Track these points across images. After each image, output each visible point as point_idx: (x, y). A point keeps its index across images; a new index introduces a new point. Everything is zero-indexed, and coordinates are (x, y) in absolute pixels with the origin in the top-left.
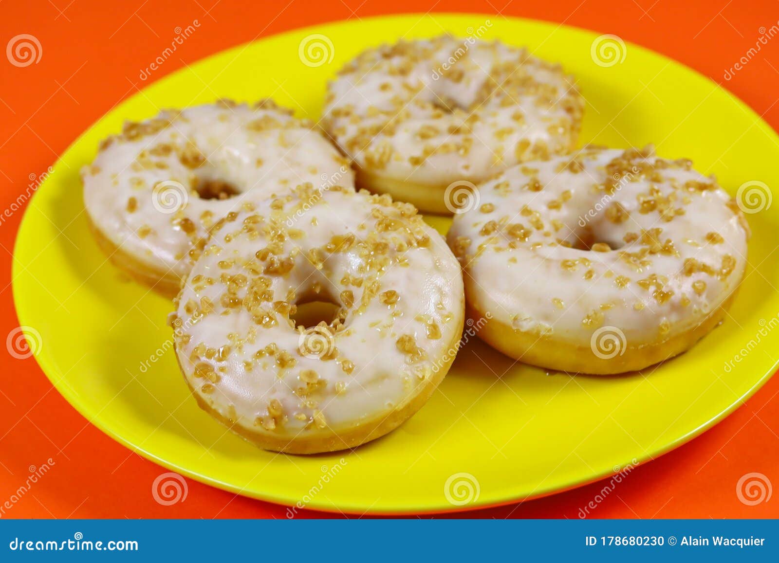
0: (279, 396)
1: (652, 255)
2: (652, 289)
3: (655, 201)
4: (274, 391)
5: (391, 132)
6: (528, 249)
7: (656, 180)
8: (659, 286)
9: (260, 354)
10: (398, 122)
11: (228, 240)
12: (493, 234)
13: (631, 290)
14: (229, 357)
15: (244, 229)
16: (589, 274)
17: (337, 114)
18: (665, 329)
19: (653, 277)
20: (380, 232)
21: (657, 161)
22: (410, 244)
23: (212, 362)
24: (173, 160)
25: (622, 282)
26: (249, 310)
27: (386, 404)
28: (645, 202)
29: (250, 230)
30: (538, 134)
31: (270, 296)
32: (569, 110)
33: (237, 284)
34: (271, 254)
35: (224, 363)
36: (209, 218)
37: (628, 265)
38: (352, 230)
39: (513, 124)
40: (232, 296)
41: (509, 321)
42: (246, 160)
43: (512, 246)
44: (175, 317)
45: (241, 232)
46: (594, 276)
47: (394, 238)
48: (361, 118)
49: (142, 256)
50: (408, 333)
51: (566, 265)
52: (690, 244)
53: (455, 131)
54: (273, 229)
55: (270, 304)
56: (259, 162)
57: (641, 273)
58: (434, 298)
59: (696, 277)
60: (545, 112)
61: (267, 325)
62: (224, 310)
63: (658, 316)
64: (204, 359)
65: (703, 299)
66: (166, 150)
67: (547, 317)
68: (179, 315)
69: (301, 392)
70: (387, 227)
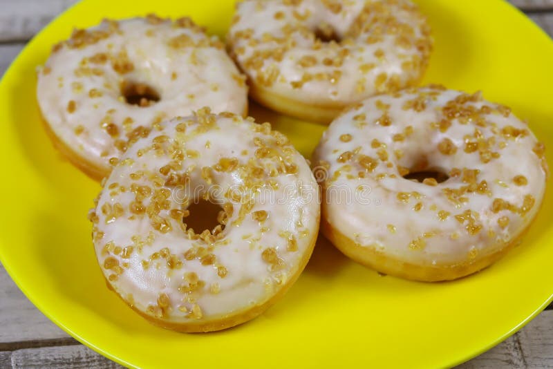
0: (167, 291)
1: (470, 194)
2: (466, 222)
3: (477, 143)
4: (164, 287)
5: (279, 58)
6: (373, 179)
7: (481, 125)
8: (471, 220)
9: (155, 256)
10: (285, 50)
11: (139, 154)
12: (348, 162)
13: (450, 222)
14: (132, 255)
15: (153, 147)
16: (418, 207)
17: (239, 35)
18: (473, 254)
19: (468, 212)
20: (258, 159)
21: (483, 107)
22: (280, 170)
23: (118, 257)
24: (108, 67)
25: (443, 215)
26: (150, 217)
27: (249, 302)
28: (469, 144)
29: (157, 148)
30: (394, 69)
31: (168, 205)
32: (421, 49)
33: (143, 194)
34: (172, 171)
35: (127, 260)
36: (129, 125)
37: (449, 201)
38: (236, 155)
39: (374, 60)
40: (138, 205)
41: (353, 237)
42: (165, 70)
43: (361, 175)
44: (94, 214)
45: (150, 149)
46: (422, 208)
47: (269, 164)
48: (257, 42)
49: (76, 148)
50: (271, 246)
51: (402, 196)
52: (501, 185)
53: (329, 62)
54: (175, 149)
55: (168, 212)
56: (174, 76)
57: (459, 209)
58: (295, 217)
59: (502, 213)
60: (401, 50)
61: (164, 231)
62: (131, 215)
63: (468, 245)
64: (112, 254)
65: (505, 232)
66: (103, 58)
67: (382, 238)
68: (97, 213)
69: (184, 290)
70: (264, 155)
